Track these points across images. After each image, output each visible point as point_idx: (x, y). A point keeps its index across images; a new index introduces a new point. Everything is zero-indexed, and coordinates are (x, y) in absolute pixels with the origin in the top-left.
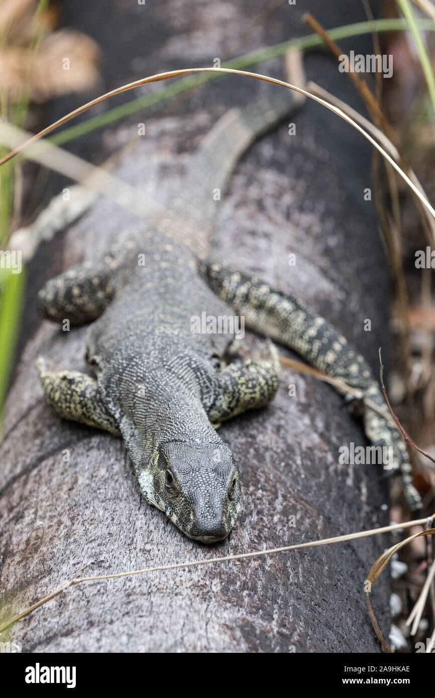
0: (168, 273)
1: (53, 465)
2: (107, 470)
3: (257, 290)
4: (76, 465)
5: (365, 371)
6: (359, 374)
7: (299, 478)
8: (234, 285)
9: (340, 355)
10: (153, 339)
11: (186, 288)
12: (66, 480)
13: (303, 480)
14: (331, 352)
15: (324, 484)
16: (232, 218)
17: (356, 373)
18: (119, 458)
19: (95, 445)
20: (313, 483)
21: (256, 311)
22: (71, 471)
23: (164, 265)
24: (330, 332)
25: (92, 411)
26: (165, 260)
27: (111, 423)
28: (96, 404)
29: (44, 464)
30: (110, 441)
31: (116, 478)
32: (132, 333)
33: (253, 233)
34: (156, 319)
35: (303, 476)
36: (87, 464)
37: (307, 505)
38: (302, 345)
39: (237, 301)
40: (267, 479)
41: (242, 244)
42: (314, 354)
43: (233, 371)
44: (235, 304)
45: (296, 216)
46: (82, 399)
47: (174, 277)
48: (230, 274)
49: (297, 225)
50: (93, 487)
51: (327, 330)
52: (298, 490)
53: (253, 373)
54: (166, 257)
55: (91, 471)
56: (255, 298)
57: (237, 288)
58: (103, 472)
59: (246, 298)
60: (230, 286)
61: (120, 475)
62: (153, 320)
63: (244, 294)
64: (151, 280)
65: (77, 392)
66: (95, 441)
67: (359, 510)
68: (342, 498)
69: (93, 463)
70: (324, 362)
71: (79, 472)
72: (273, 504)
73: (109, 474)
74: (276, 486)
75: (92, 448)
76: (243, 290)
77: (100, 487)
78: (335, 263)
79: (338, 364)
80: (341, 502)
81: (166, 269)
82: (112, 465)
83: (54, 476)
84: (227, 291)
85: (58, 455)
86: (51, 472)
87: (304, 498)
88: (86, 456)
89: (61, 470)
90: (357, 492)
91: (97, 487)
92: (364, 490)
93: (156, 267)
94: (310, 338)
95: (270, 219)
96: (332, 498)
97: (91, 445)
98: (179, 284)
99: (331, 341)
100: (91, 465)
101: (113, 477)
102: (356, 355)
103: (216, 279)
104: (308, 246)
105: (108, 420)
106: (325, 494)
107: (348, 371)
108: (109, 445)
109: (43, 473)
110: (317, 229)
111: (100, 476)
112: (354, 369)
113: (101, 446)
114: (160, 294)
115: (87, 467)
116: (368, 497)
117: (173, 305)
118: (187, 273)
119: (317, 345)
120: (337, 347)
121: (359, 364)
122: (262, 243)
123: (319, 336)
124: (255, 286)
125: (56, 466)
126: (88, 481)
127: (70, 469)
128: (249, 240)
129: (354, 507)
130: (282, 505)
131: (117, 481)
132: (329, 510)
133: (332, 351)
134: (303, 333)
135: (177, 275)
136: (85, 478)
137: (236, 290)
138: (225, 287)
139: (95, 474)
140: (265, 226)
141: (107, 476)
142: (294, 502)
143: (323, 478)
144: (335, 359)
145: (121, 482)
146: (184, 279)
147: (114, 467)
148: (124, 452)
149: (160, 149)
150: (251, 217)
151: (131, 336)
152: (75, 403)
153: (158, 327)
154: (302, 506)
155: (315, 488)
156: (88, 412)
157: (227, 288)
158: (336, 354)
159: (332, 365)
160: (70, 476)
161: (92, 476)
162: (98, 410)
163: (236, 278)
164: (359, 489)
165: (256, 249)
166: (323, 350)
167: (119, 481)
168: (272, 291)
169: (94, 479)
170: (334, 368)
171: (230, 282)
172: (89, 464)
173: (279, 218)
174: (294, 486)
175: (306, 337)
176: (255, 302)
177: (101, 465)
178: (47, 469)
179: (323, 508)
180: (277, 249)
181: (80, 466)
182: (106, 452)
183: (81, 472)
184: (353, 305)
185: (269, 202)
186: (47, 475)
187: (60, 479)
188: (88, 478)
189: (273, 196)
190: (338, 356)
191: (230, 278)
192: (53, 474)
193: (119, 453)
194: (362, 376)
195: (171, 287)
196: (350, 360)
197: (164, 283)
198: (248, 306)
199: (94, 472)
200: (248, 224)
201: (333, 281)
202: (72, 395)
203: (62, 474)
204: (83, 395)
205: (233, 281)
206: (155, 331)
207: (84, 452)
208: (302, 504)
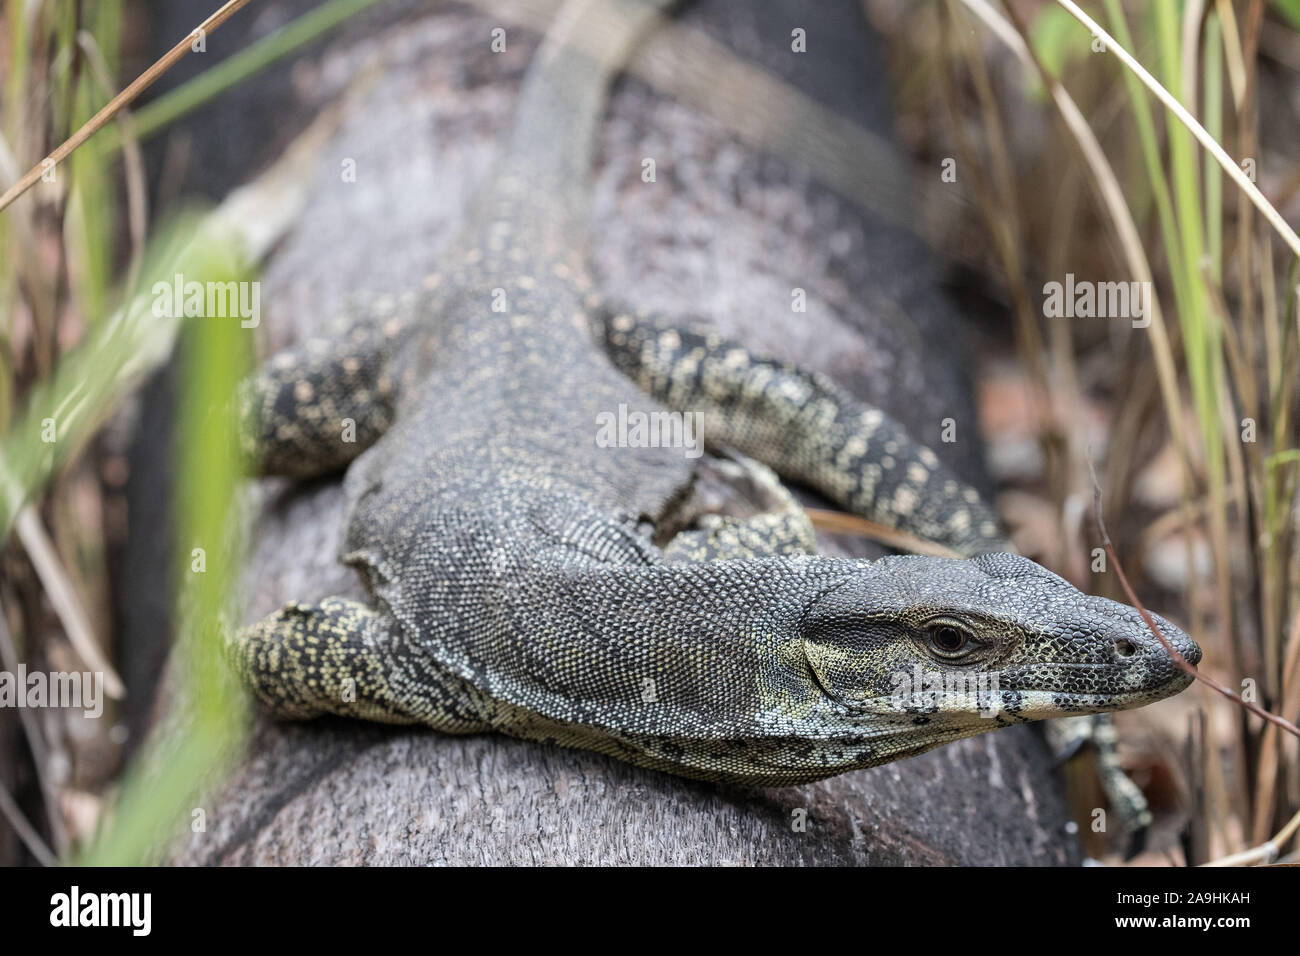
0: (530, 342)
1: (308, 814)
2: (442, 815)
3: (719, 363)
4: (363, 808)
5: (985, 523)
6: (972, 533)
7: (889, 783)
8: (665, 357)
9: (925, 494)
10: (501, 496)
11: (569, 380)
12: (346, 847)
13: (898, 785)
14: (905, 489)
15: (944, 791)
16: (616, 214)
17: (964, 530)
18: (463, 782)
19: (402, 757)
20: (922, 792)
21: (723, 410)
22: (353, 826)
23: (519, 322)
24: (898, 442)
25: (381, 680)
26: (523, 312)
27: (434, 701)
28: (389, 661)
29: (284, 814)
30: (436, 744)
31: (467, 829)
32: (444, 485)
33: (669, 242)
34: (494, 456)
35: (897, 778)
36: (389, 803)
37: (919, 844)
38: (838, 480)
39: (677, 393)
40: (820, 793)
41: (651, 268)
42: (867, 497)
43: (690, 548)
44: (674, 400)
45: (754, 195)
46: (353, 651)
47: (544, 353)
48: (656, 333)
49: (760, 214)
50: (416, 857)
51: (891, 439)
52: (893, 812)
53: (732, 547)
54: (522, 303)
55: (403, 818)
56: (717, 380)
57: (673, 363)
58: (432, 819)
59: (697, 383)
60: (656, 362)
61: (475, 822)
62: (487, 458)
63: (689, 374)
64: (491, 361)
65: (337, 638)
66: (399, 749)
67: (1029, 841)
68: (989, 816)
69: (404, 801)
70: (890, 512)
71: (373, 826)
72: (847, 852)
73: (448, 824)
74: (844, 807)
75: (396, 764)
76: (688, 365)
77: (432, 855)
78: (855, 288)
79: (923, 514)
80: (989, 826)
81: (525, 332)
82: (452, 800)
83: (315, 841)
84: (651, 374)
85: (314, 791)
86: (307, 833)
87: (911, 828)
88: (384, 786)
89: (329, 825)
90: (1015, 800)
91: (425, 856)
92: (1028, 795)
93: (502, 329)
94: (853, 459)
95: (699, 207)
96: (969, 820)
97: (390, 759)
98: (556, 369)
99: (903, 463)
100: (400, 806)
101: (459, 829)
102: (960, 490)
103: (625, 349)
104: (793, 258)
105: (427, 694)
106: (953, 814)
107: (948, 528)
108: (434, 756)
109: (285, 836)
110: (803, 220)
111: (426, 831)
112: (960, 521)
113: (415, 757)
114: (506, 394)
115: (390, 812)
116: (1041, 809)
117: (533, 423)
118: (573, 344)
119: (871, 475)
120: (918, 474)
121: (971, 508)
122: (695, 262)
123: (874, 453)
124: (715, 355)
125: (315, 819)
126: (399, 845)
127: (351, 820)
128: (662, 257)
129: (1019, 834)
130: (866, 851)
131: (469, 837)
132: (970, 850)
133: (906, 485)
134: (837, 450)
135: (552, 348)
136: (391, 837)
137: (672, 369)
138: (647, 364)
139: (413, 827)
140: (693, 225)
141: (443, 827)
142: (890, 841)
143: (940, 776)
144: (914, 504)
145: (481, 838)
146: (568, 357)
147: (455, 804)
148: (475, 767)
149: (425, 85)
150: (659, 207)
151: (442, 491)
152: (333, 664)
153: (503, 472)
154: (909, 848)
155: (927, 803)
156: (369, 683)
157: (651, 367)
158: (916, 492)
159: (911, 519)
160: (353, 837)
161: (409, 833)
162: (397, 675)
163: (670, 341)
164: (1019, 792)
165: (683, 275)
166: (888, 485)
167: (474, 837)
168: (754, 361)
169: (413, 839)
170: (916, 523)
171: (657, 351)
172: (394, 804)
173: (720, 202)
174: (882, 804)
175: (844, 460)
176: (718, 390)
177: (425, 804)
178: (295, 825)
179: (956, 847)
180: (727, 270)
181: (375, 810)
182: (430, 772)
183: (377, 826)
184: (913, 380)
185: (690, 172)
186: (297, 842)
187: (332, 847)
188: (398, 838)
189: (694, 157)
190: (920, 495)
191: (657, 342)
192: (310, 837)
193: (461, 771)
194: (979, 535)
195: (535, 375)
196: (949, 500)
197: (519, 367)
198: (702, 401)
199: (413, 821)
200: (656, 224)
201: (860, 329)
202: (322, 647)
203: (335, 833)
204: (355, 641)
205: (664, 349)
206: (498, 481)
207: (378, 777)
208: (909, 844)
